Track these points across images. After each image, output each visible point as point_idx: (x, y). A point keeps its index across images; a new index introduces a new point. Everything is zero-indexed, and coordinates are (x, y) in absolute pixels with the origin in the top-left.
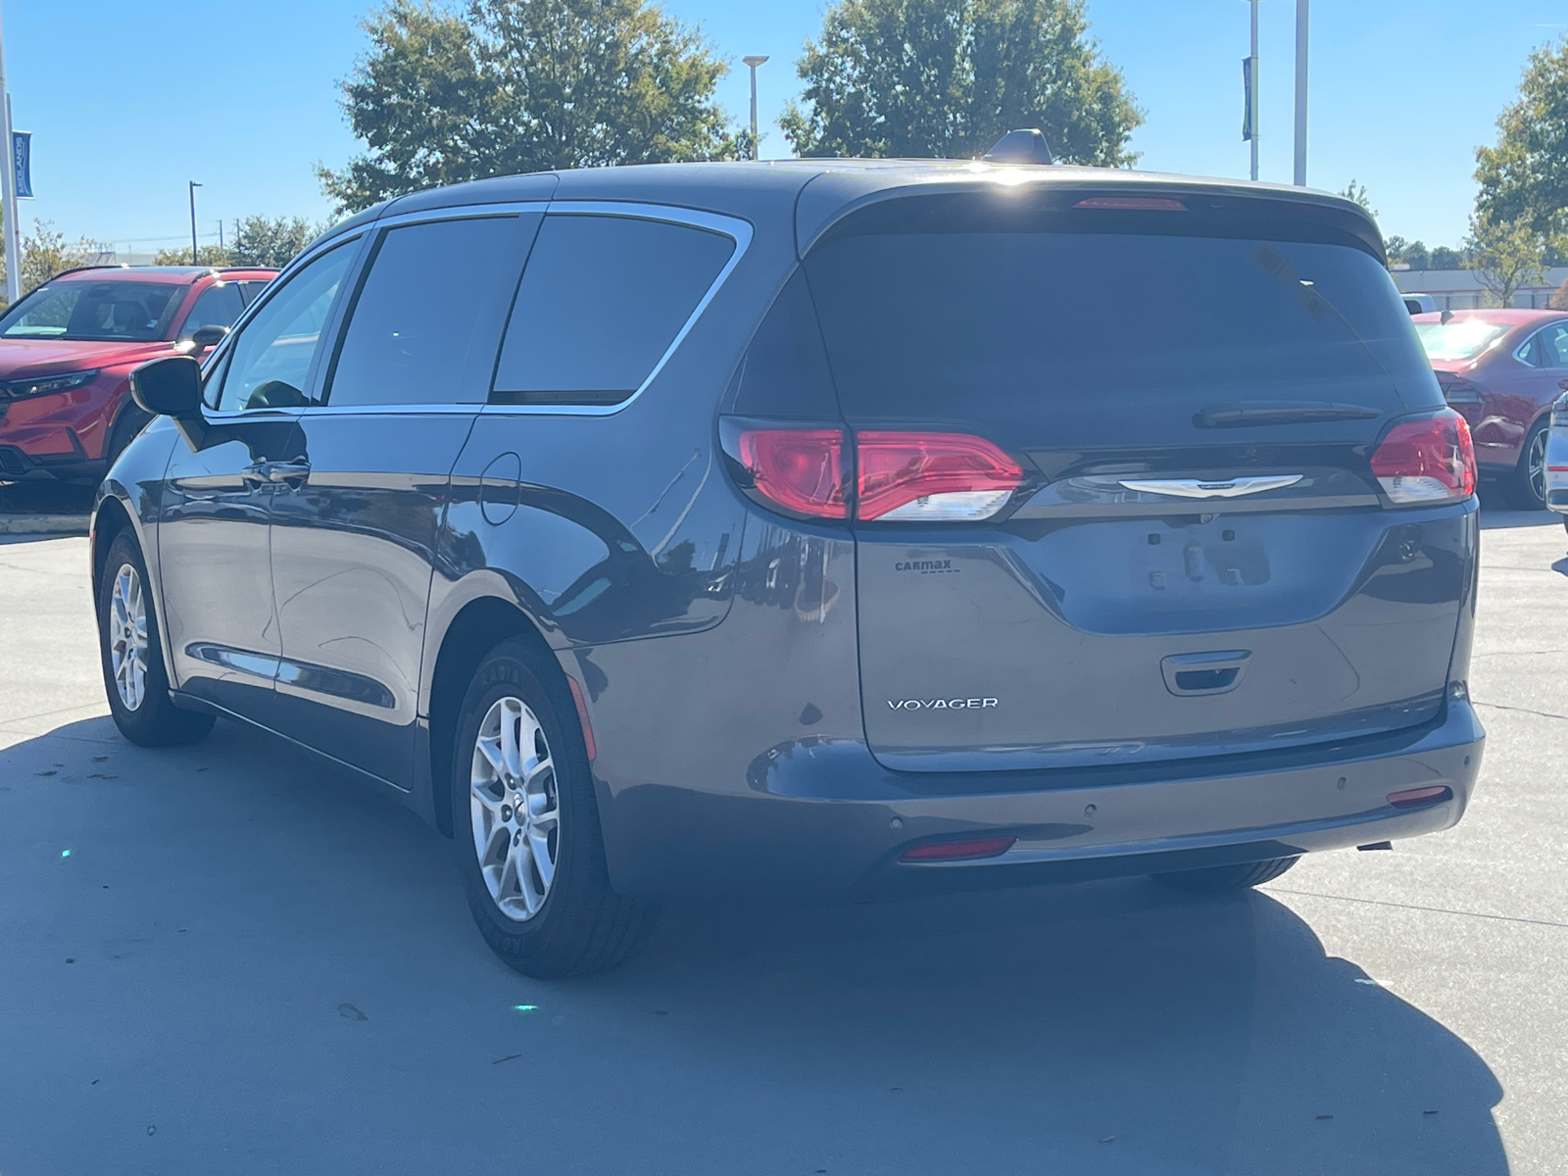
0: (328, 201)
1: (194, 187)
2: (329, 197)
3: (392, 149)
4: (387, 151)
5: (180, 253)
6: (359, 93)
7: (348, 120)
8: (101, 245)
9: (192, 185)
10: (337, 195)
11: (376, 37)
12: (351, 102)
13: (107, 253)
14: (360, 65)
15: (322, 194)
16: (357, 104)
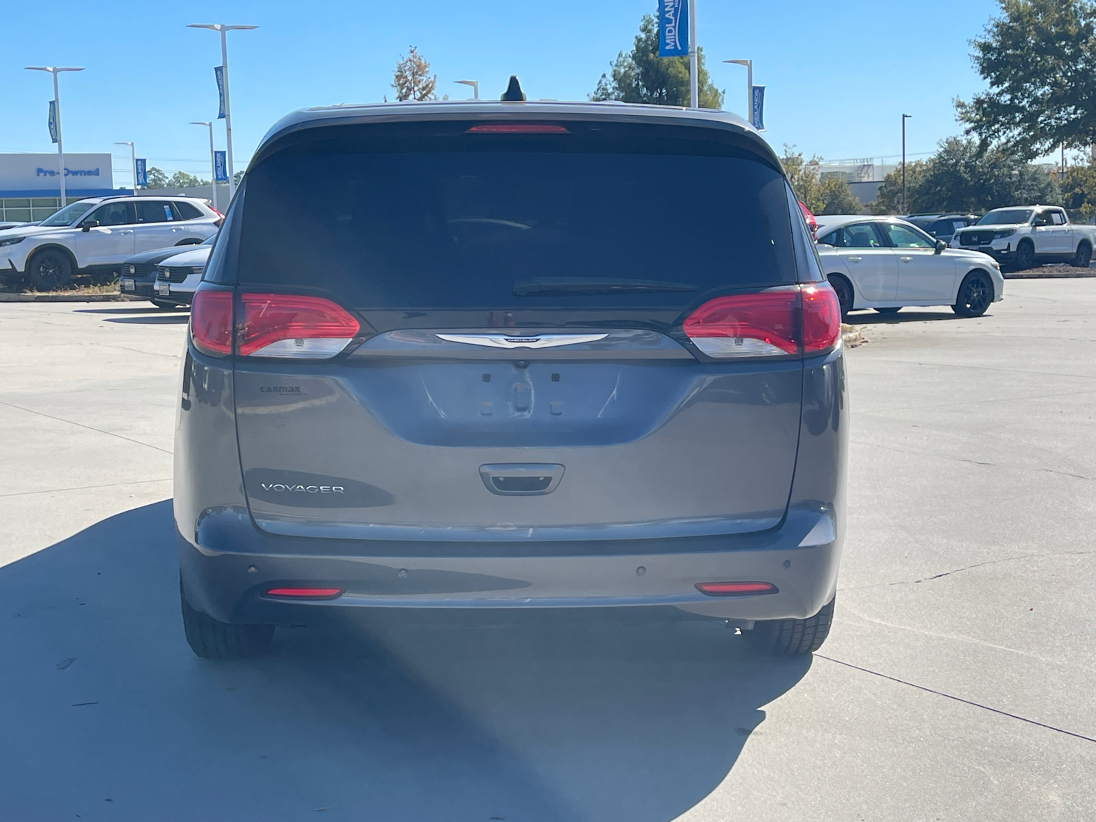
0: (960, 125)
1: (905, 118)
2: (961, 122)
3: (1009, 86)
4: (1006, 88)
5: (913, 164)
6: (986, 48)
7: (976, 67)
8: (864, 160)
9: (904, 116)
10: (967, 121)
11: (1004, 5)
12: (981, 55)
13: (867, 165)
14: (989, 27)
15: (956, 120)
16: (984, 55)
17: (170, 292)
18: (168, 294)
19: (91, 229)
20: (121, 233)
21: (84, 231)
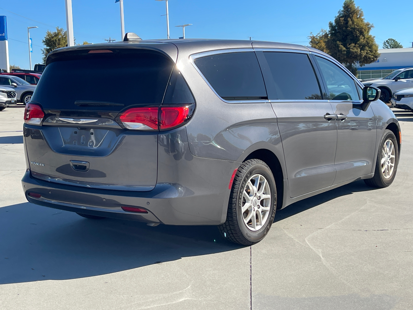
17: (396, 104)
18: (395, 105)
19: (398, 80)
20: (410, 82)
21: (395, 81)
